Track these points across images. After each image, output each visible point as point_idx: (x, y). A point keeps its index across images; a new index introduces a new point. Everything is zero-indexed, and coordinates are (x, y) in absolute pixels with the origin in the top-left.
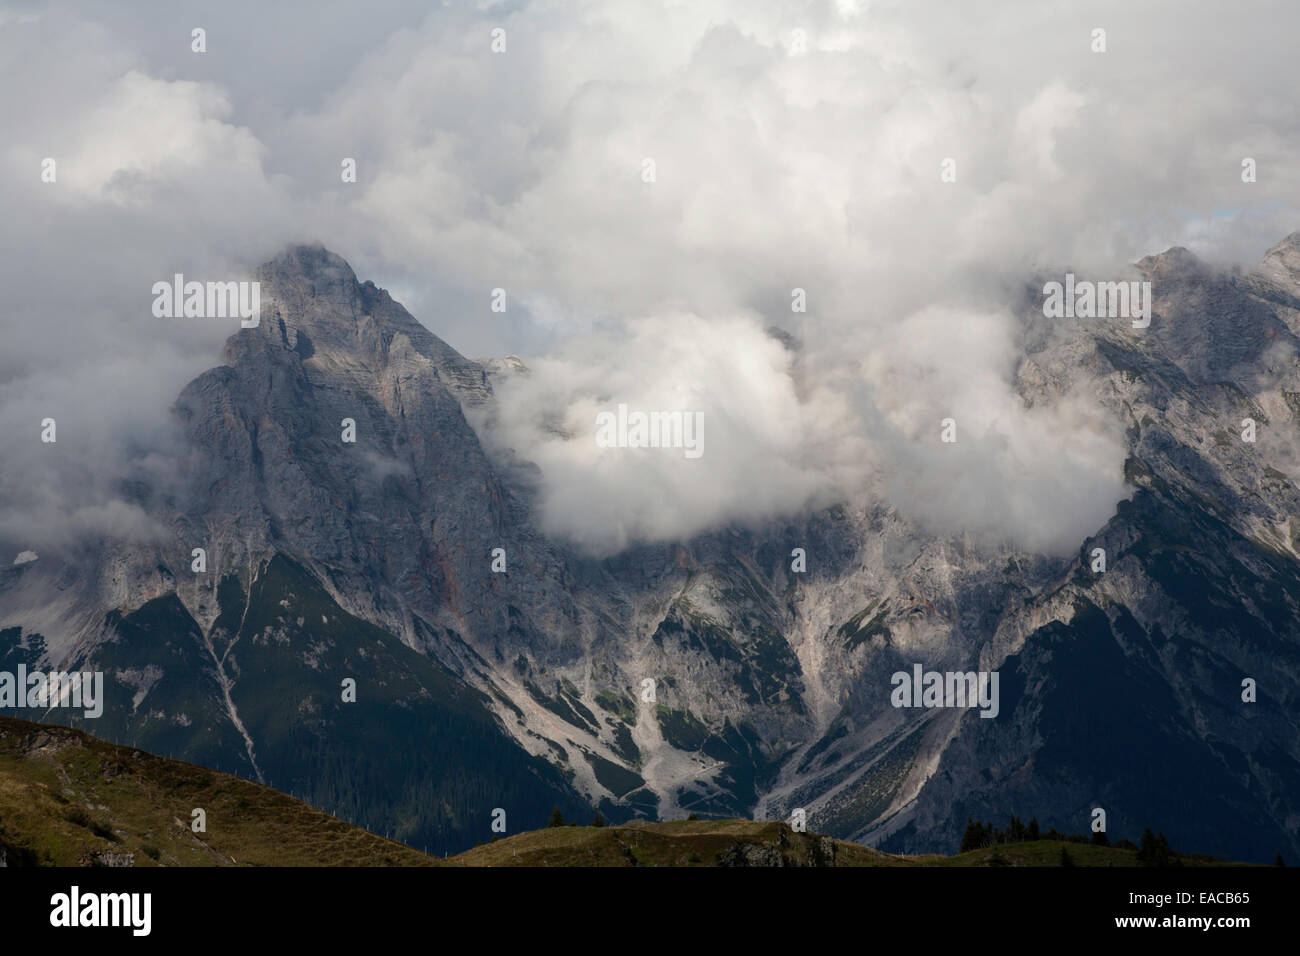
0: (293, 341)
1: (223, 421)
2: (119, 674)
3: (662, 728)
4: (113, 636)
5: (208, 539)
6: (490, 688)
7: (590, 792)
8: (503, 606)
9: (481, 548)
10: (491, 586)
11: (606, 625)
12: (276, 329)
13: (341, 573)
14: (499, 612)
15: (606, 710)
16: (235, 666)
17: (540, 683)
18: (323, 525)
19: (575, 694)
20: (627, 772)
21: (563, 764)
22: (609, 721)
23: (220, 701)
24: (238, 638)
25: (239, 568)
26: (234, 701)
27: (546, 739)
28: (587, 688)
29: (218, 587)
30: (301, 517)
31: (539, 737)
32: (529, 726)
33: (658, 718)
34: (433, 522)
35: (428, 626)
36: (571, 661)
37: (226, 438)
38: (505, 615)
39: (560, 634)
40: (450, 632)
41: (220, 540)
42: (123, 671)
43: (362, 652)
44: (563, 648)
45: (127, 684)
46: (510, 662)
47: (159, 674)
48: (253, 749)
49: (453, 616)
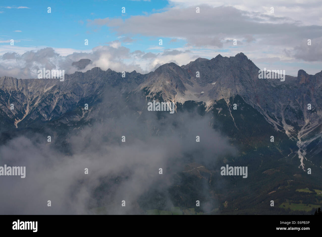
1: (231, 76)
2: (217, 109)
4: (216, 103)
6: (263, 114)
7: (277, 129)
9: (263, 96)
10: (264, 101)
11: (278, 108)
14: (265, 105)
15: (278, 119)
17: (270, 115)
18: (243, 91)
20: (282, 127)
21: (273, 125)
25: (232, 96)
27: (271, 122)
28: (276, 116)
29: (229, 98)
30: (240, 90)
32: (269, 120)
33: (285, 120)
34: (257, 92)
35: (256, 106)
41: (230, 92)
44: (273, 110)
47: (222, 109)
48: (234, 120)
49: (259, 105)
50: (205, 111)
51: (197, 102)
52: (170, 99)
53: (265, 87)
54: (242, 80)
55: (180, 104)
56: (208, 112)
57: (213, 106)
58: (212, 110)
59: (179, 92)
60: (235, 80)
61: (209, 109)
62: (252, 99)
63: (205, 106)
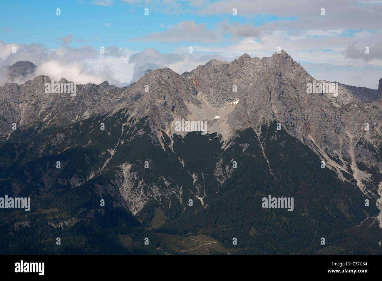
0: (279, 74)
1: (264, 90)
2: (240, 144)
3: (357, 166)
4: (238, 136)
5: (259, 116)
6: (319, 154)
7: (342, 179)
9: (318, 123)
10: (320, 131)
11: (345, 142)
12: (276, 70)
13: (288, 126)
14: (322, 137)
15: (345, 161)
16: (265, 145)
17: (330, 154)
18: (284, 115)
19: (338, 157)
20: (350, 175)
21: (336, 172)
22: (345, 163)
23: (262, 152)
24: (265, 138)
25: (266, 123)
26: (265, 152)
27: (332, 166)
28: (340, 156)
29: (261, 127)
30: (280, 113)
31: (330, 165)
32: (328, 163)
33: (356, 163)
34: (308, 116)
35: (306, 139)
36: (337, 149)
37: (264, 94)
38: (323, 138)
39: (335, 143)
40: (311, 141)
41: (262, 117)
43: (293, 143)
44: (336, 146)
45: (241, 147)
46: (324, 148)
47: (248, 145)
48: (269, 163)
49: (311, 137)
50: (221, 149)
52: (162, 129)
53: (322, 107)
54: (282, 97)
55: (180, 138)
56: (225, 150)
57: (234, 141)
58: (232, 147)
59: (178, 117)
60: (270, 96)
61: (227, 145)
62: (299, 127)
63: (221, 141)
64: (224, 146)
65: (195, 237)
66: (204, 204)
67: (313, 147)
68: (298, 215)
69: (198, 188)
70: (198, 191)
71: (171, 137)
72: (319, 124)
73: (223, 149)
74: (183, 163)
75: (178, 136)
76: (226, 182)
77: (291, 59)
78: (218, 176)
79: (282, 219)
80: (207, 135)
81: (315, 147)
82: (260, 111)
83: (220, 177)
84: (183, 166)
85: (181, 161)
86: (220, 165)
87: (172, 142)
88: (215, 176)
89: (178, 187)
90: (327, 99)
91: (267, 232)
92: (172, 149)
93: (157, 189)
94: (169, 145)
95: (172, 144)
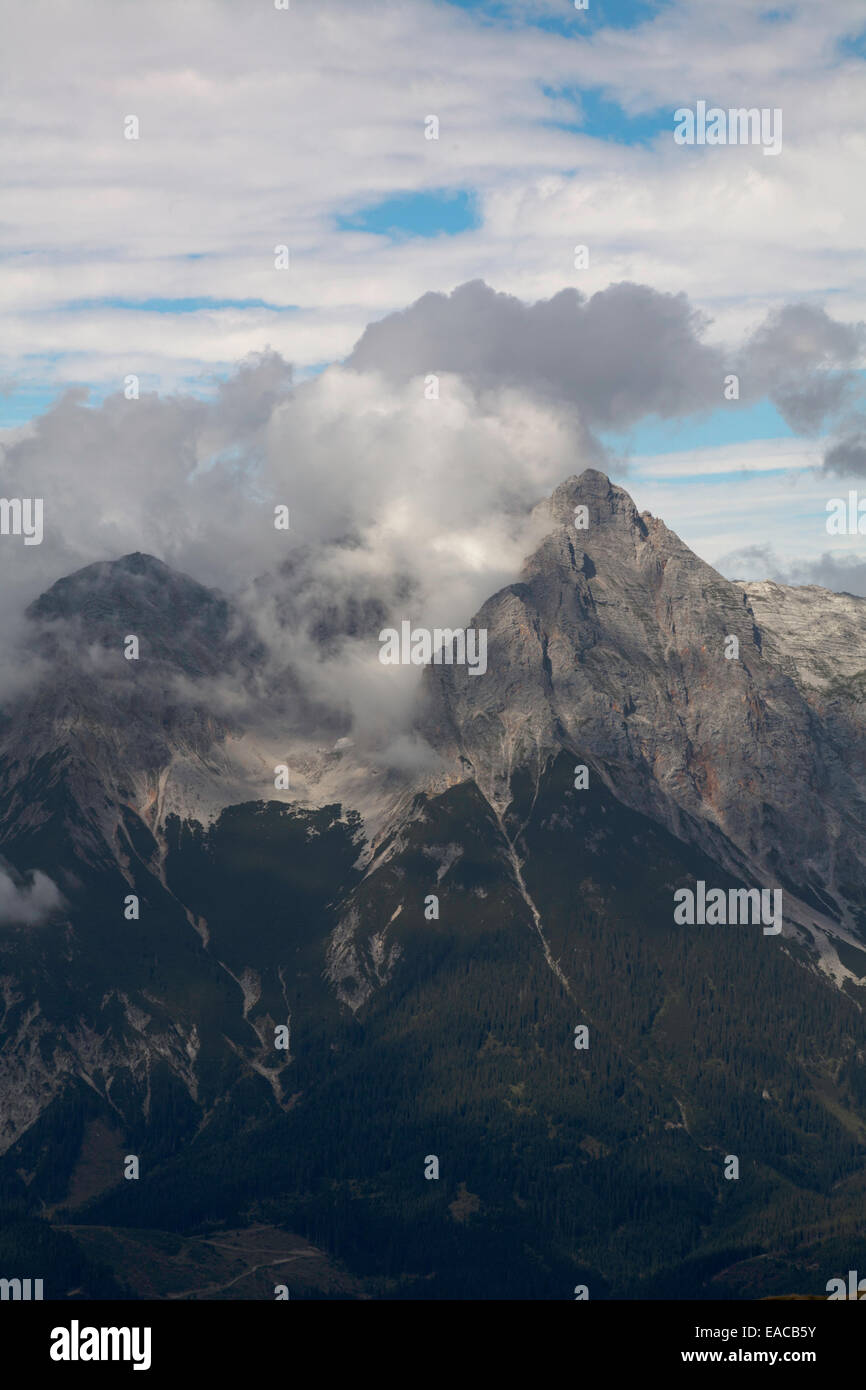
0: (580, 563)
1: (519, 632)
2: (426, 850)
4: (420, 816)
5: (503, 734)
7: (834, 972)
8: (758, 802)
9: (740, 751)
10: (747, 785)
11: (849, 823)
12: (566, 551)
13: (617, 769)
14: (755, 810)
15: (847, 898)
16: (524, 848)
17: (789, 873)
18: (603, 726)
19: (820, 884)
21: (810, 946)
22: (850, 909)
23: (512, 877)
24: (528, 822)
25: (530, 762)
26: (524, 879)
27: (795, 923)
28: (830, 879)
29: (511, 777)
30: (584, 719)
31: (788, 921)
34: (698, 726)
35: (691, 818)
36: (817, 855)
37: (521, 647)
38: (759, 811)
39: (809, 830)
40: (711, 825)
41: (513, 736)
42: (429, 847)
43: (636, 839)
44: (811, 843)
45: (433, 858)
46: (763, 852)
47: (460, 852)
48: (540, 921)
49: (714, 810)
50: (356, 870)
51: (301, 812)
52: (122, 801)
53: (755, 689)
54: (594, 656)
55: (192, 830)
56: (369, 873)
57: (405, 835)
58: (398, 860)
59: (185, 747)
60: (545, 653)
61: (378, 853)
62: (662, 772)
63: (355, 837)
64: (365, 858)
65: (233, 1233)
66: (284, 1094)
67: (721, 850)
68: (651, 1129)
69: (263, 1029)
70: (263, 1041)
71: (160, 828)
72: (744, 759)
73: (362, 869)
74: (203, 931)
75: (185, 822)
76: (370, 1002)
77: (627, 502)
78: (340, 980)
79: (582, 1146)
80: (299, 817)
81: (730, 848)
82: (505, 713)
83: (350, 985)
84: (205, 942)
85: (197, 923)
86: (350, 935)
87: (163, 849)
88: (329, 978)
89: (180, 1031)
90: (776, 656)
91: (522, 1204)
92: (162, 878)
93: (98, 1041)
94: (149, 861)
95: (162, 858)
